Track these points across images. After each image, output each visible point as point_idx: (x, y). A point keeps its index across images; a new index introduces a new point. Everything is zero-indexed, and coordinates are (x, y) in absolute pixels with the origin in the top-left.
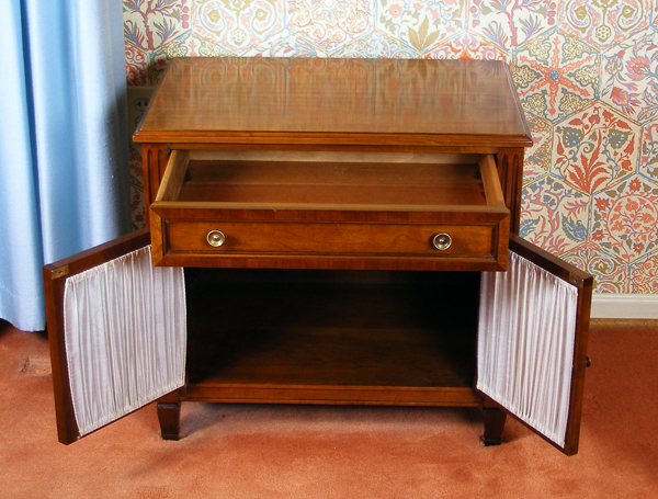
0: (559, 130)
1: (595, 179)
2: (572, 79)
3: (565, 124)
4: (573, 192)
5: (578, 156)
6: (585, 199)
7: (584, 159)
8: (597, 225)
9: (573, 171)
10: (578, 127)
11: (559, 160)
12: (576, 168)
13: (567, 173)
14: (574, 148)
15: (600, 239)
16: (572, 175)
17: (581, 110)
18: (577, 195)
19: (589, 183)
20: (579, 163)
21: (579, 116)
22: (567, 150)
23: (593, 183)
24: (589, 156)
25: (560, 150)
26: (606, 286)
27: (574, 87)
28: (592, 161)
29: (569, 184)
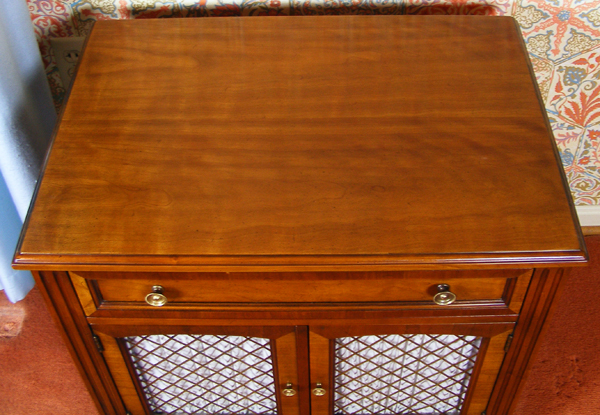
0: (560, 69)
1: (592, 113)
2: (585, 19)
3: (569, 64)
4: (567, 125)
5: (578, 93)
6: (577, 130)
7: (583, 96)
8: (586, 152)
9: (569, 106)
10: (581, 67)
11: (556, 97)
12: (574, 105)
13: (563, 109)
14: (575, 86)
15: (585, 163)
16: (568, 111)
17: (588, 50)
18: (569, 128)
19: (584, 118)
20: (577, 100)
21: (585, 56)
22: (565, 89)
23: (588, 117)
24: (589, 93)
25: (559, 88)
26: (583, 200)
27: (585, 28)
28: (591, 98)
29: (563, 118)
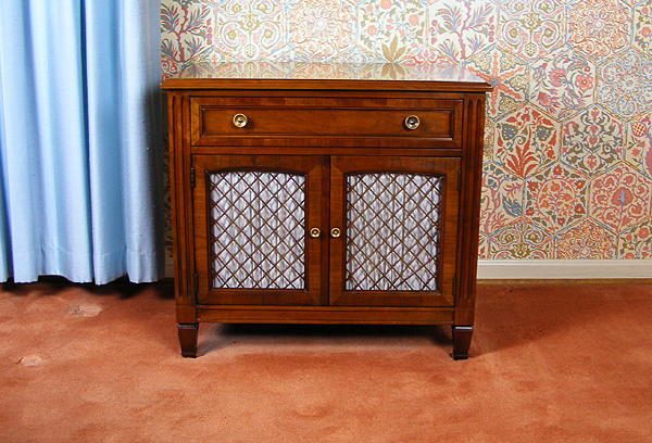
0: (498, 126)
1: (527, 166)
2: (508, 85)
3: (503, 121)
4: (511, 176)
5: (514, 147)
6: (520, 182)
7: (518, 149)
8: (529, 203)
9: (510, 158)
10: (513, 124)
11: (499, 151)
12: (513, 157)
13: (506, 161)
14: (511, 141)
15: (531, 214)
16: (509, 162)
17: (515, 110)
18: (513, 179)
19: (522, 169)
20: (515, 153)
21: (514, 115)
22: (505, 142)
23: (525, 169)
24: (522, 147)
25: (500, 143)
26: (537, 253)
27: (510, 92)
28: (525, 151)
29: (507, 170)
